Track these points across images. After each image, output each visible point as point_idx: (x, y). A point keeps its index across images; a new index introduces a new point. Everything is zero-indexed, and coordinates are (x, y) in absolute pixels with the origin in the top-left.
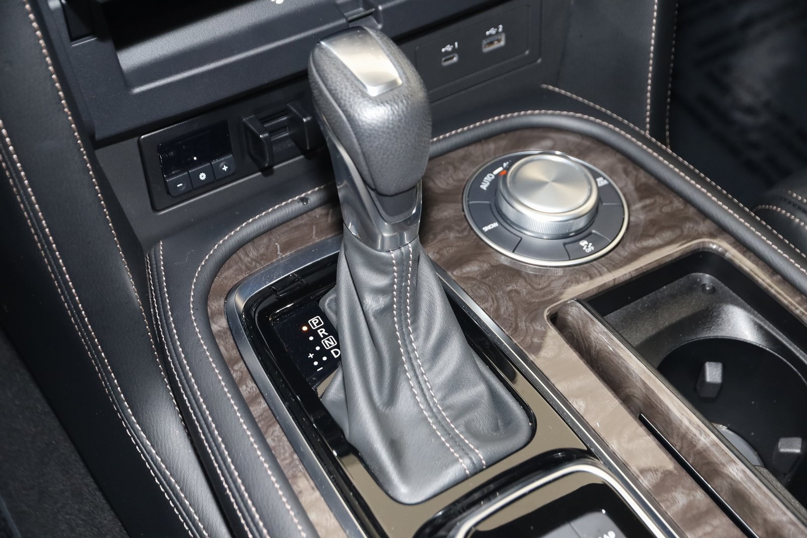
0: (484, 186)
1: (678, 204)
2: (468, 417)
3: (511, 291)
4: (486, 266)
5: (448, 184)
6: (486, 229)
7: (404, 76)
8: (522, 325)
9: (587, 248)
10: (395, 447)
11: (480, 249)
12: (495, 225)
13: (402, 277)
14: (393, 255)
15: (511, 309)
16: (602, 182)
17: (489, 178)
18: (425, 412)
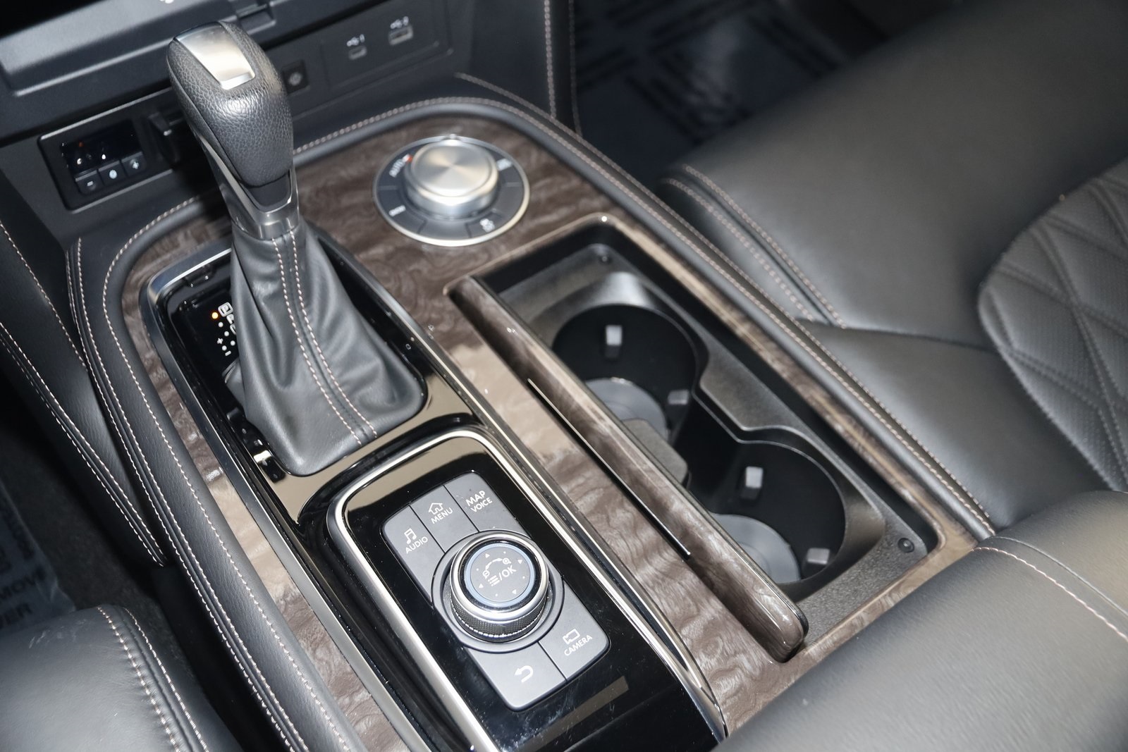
1: (575, 182)
2: (363, 392)
3: (413, 271)
4: (391, 248)
6: (394, 212)
7: (257, 69)
8: (421, 302)
10: (290, 423)
13: (289, 263)
14: (275, 243)
16: (504, 164)
18: (322, 389)
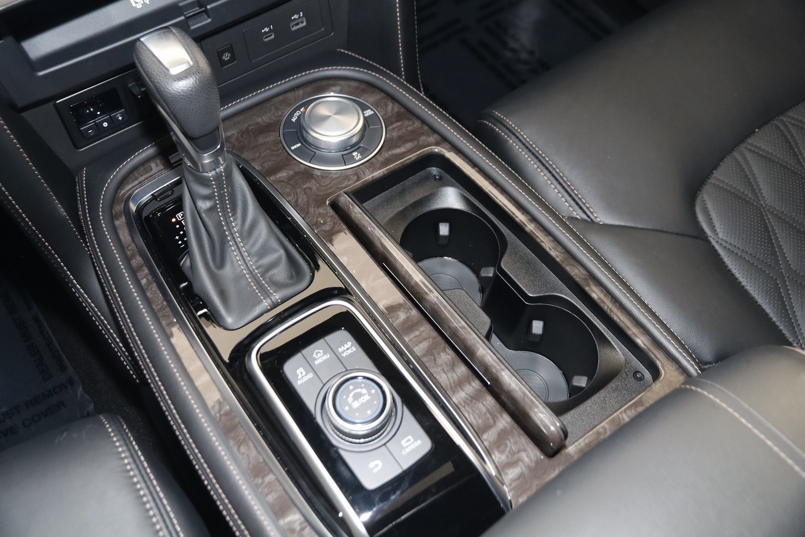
0: (294, 120)
5: (270, 119)
9: (357, 157)
11: (288, 161)
12: (299, 145)
15: (305, 199)
17: (297, 114)
